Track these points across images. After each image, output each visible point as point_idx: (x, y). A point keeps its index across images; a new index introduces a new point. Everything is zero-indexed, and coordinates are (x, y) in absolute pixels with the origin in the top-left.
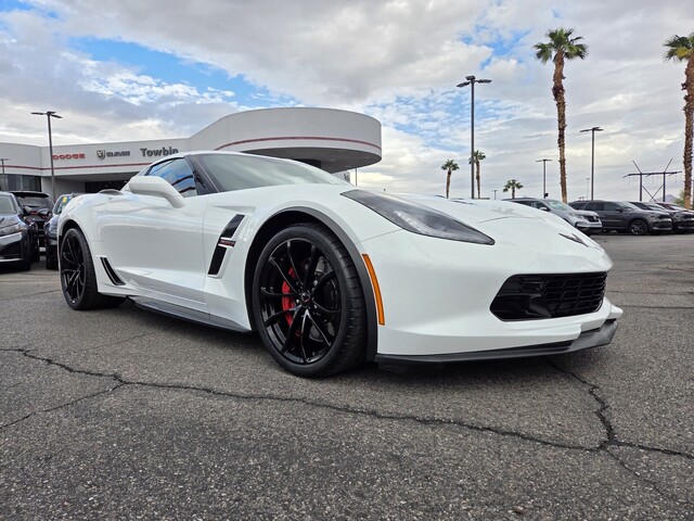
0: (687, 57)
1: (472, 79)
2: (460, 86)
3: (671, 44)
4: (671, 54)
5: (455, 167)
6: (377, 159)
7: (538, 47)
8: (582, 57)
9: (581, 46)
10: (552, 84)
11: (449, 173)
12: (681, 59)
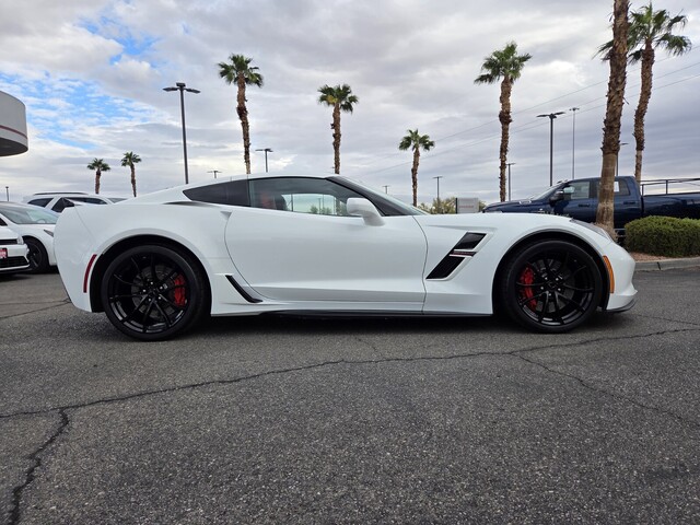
0: (334, 104)
1: (181, 86)
2: (167, 90)
3: (323, 91)
4: (323, 99)
5: (105, 168)
6: (22, 149)
7: (223, 66)
8: (259, 85)
9: (258, 76)
10: (237, 104)
11: (98, 174)
12: (329, 104)
